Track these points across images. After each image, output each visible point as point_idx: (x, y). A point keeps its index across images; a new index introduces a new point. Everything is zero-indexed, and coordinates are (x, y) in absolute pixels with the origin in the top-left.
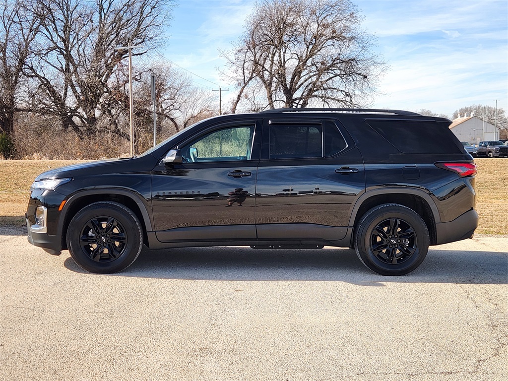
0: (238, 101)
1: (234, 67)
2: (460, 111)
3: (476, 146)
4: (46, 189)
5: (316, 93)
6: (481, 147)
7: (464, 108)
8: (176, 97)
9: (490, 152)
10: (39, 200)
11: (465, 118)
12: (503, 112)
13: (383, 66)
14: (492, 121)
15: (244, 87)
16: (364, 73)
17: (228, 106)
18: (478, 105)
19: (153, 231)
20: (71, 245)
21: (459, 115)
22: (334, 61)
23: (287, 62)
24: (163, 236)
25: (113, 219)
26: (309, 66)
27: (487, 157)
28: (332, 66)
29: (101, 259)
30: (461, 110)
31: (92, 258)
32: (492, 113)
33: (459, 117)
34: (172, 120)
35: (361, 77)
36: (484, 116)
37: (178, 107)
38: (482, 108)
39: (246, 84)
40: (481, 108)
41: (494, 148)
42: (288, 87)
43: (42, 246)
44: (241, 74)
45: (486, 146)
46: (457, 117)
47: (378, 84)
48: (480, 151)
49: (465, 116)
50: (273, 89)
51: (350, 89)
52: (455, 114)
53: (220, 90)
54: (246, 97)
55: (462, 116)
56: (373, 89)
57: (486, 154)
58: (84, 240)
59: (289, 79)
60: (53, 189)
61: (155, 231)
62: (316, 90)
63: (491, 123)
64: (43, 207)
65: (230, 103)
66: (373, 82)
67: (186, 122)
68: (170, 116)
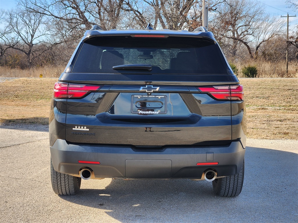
34: (246, 44)
37: (252, 32)
67: (258, 45)
68: (244, 41)
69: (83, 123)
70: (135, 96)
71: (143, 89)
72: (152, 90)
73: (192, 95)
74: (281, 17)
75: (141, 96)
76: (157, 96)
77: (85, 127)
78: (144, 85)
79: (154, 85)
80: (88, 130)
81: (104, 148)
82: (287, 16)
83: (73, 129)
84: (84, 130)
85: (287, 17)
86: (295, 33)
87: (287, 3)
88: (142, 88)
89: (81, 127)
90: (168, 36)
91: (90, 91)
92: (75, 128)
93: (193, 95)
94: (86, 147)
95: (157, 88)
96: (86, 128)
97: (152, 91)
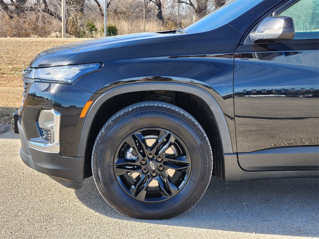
4: (56, 82)
10: (47, 99)
19: (234, 153)
20: (99, 173)
24: (248, 161)
25: (168, 132)
29: (148, 196)
31: (133, 196)
43: (53, 173)
58: (119, 167)
60: (70, 81)
61: (237, 153)
64: (52, 111)
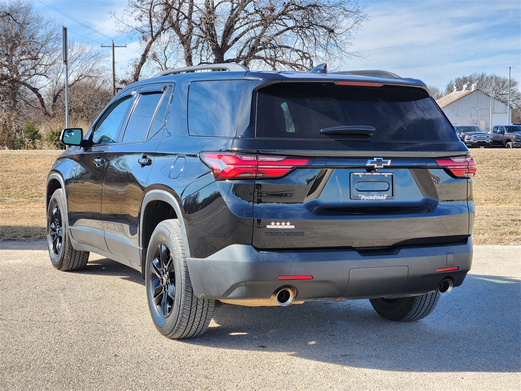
0: (142, 64)
1: (138, 13)
2: (456, 81)
3: (489, 133)
5: (262, 53)
6: (496, 135)
7: (461, 77)
8: (40, 55)
9: (509, 140)
11: (464, 92)
12: (515, 84)
13: (357, 16)
14: (500, 97)
15: (151, 43)
16: (329, 24)
17: (128, 70)
18: (481, 73)
21: (455, 87)
22: (287, 7)
23: (219, 6)
26: (250, 14)
27: (505, 148)
28: (283, 13)
30: (458, 80)
32: (501, 85)
33: (455, 90)
34: (35, 90)
35: (325, 31)
36: (489, 90)
37: (43, 72)
38: (487, 78)
39: (154, 39)
40: (485, 78)
41: (513, 136)
42: (220, 43)
44: (147, 22)
45: (503, 133)
46: (452, 91)
47: (349, 41)
48: (495, 139)
49: (464, 89)
50: (192, 45)
51: (309, 48)
52: (449, 86)
53: (114, 47)
54: (154, 56)
55: (459, 88)
56: (343, 49)
57: (503, 144)
59: (220, 30)
62: (261, 49)
63: (499, 100)
65: (131, 67)
66: (342, 38)
67: (56, 94)
68: (33, 86)
69: (285, 216)
70: (355, 174)
71: (372, 163)
72: (383, 165)
73: (428, 172)
74: (102, 47)
75: (363, 174)
76: (383, 174)
77: (288, 224)
78: (372, 158)
79: (384, 158)
80: (293, 227)
81: (318, 254)
82: (112, 45)
83: (268, 227)
84: (286, 227)
85: (112, 48)
86: (130, 75)
87: (118, 24)
88: (369, 161)
89: (281, 222)
90: (383, 84)
91: (296, 167)
92: (271, 225)
93: (430, 170)
94: (289, 253)
95: (388, 162)
96: (290, 225)
97: (383, 167)
